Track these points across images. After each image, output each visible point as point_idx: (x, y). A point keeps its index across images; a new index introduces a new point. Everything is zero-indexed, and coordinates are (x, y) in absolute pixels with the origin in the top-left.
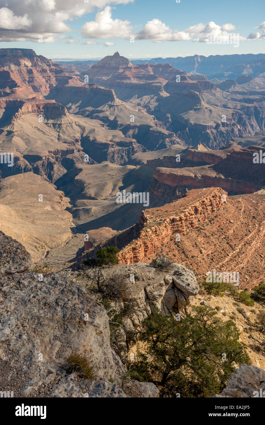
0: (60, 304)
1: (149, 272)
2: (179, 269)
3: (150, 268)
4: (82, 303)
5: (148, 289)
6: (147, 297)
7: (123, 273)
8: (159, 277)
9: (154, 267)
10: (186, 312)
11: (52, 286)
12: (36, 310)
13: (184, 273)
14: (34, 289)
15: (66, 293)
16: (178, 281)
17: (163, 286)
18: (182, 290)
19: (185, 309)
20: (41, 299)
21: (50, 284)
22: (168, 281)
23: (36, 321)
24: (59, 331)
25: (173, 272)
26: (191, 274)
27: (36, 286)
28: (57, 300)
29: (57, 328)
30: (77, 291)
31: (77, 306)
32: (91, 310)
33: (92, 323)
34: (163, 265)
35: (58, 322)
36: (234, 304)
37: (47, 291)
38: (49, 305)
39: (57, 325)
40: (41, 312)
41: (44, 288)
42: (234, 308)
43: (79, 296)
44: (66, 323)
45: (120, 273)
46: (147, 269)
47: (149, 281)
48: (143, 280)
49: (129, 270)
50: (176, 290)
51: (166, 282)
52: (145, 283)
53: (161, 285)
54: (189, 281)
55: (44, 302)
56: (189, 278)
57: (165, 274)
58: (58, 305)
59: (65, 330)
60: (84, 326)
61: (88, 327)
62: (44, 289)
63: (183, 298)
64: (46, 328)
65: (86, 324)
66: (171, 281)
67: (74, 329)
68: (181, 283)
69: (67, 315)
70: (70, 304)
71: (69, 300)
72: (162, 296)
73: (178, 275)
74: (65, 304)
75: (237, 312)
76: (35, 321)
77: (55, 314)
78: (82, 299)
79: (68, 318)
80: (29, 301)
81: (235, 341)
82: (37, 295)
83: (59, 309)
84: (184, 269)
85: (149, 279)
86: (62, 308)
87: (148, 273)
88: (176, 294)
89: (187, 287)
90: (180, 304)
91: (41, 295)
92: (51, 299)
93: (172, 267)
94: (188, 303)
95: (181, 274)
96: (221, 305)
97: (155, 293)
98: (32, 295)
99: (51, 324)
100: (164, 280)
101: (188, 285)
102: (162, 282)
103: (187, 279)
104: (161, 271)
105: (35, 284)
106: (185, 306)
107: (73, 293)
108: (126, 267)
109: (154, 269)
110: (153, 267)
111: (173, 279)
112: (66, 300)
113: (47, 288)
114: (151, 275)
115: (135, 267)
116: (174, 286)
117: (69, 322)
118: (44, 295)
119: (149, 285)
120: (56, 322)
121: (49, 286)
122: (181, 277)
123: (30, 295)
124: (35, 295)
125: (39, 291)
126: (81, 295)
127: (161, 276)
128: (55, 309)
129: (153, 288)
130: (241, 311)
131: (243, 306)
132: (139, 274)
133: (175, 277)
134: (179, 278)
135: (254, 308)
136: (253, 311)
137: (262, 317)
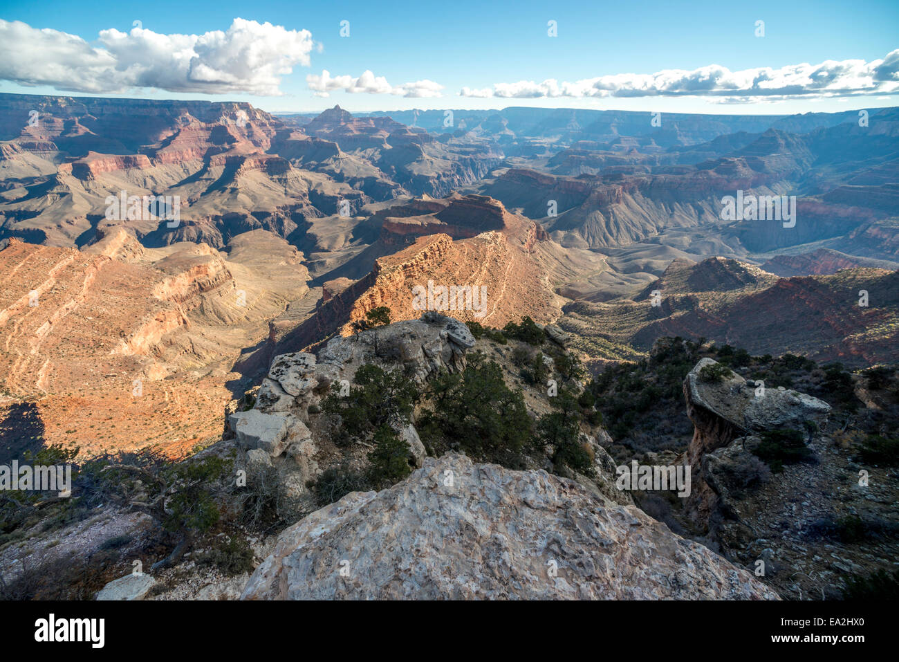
2: (451, 323)
5: (425, 346)
6: (426, 355)
7: (397, 333)
8: (434, 333)
9: (427, 323)
13: (457, 326)
16: (453, 335)
17: (440, 341)
18: (459, 343)
25: (446, 326)
26: (464, 327)
34: (436, 320)
36: (492, 345)
42: (492, 349)
45: (394, 334)
46: (420, 326)
47: (425, 339)
48: (419, 338)
50: (452, 344)
51: (442, 337)
52: (421, 341)
53: (438, 341)
54: (464, 334)
56: (463, 330)
57: (439, 329)
63: (460, 351)
66: (446, 336)
68: (457, 337)
72: (439, 352)
73: (452, 329)
75: (494, 352)
81: (500, 380)
84: (456, 322)
85: (425, 337)
87: (422, 331)
88: (453, 348)
89: (463, 341)
90: (456, 356)
93: (445, 321)
95: (454, 328)
96: (481, 348)
97: (434, 350)
100: (440, 335)
101: (464, 338)
102: (438, 338)
103: (462, 332)
104: (435, 326)
109: (428, 325)
110: (425, 323)
111: (448, 334)
114: (426, 332)
116: (450, 340)
119: (426, 342)
122: (456, 331)
127: (436, 332)
129: (430, 345)
130: (498, 351)
131: (499, 346)
132: (414, 333)
133: (449, 332)
134: (453, 332)
135: (507, 346)
136: (508, 349)
137: (516, 352)
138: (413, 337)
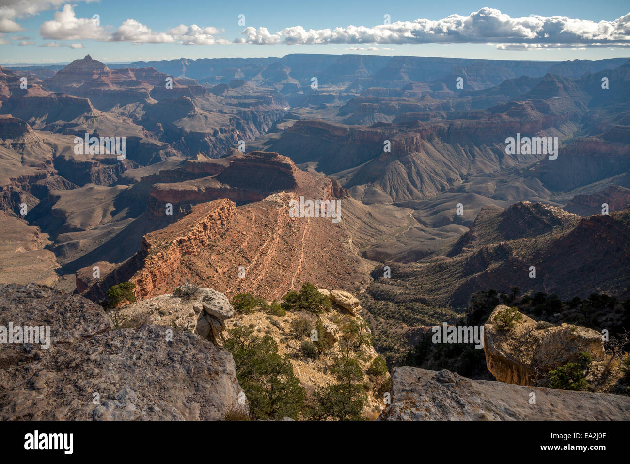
0: (176, 359)
1: (175, 303)
2: (207, 293)
3: (175, 299)
4: (200, 351)
5: (177, 322)
7: (144, 310)
8: (187, 307)
9: (180, 297)
10: (222, 337)
11: (154, 340)
12: (149, 374)
13: (214, 296)
14: (133, 349)
15: (176, 344)
16: (209, 307)
17: (194, 315)
18: (216, 315)
19: (222, 335)
20: (148, 360)
21: (149, 339)
22: (198, 308)
23: (157, 386)
24: (190, 391)
25: (201, 298)
26: (222, 297)
27: (133, 344)
28: (168, 355)
29: (186, 388)
30: (188, 339)
31: (198, 356)
32: (216, 357)
33: (224, 372)
34: (190, 292)
35: (184, 381)
36: (267, 318)
37: (151, 348)
38: (162, 363)
39: (184, 385)
40: (157, 374)
41: (145, 344)
42: (268, 322)
43: (192, 343)
44: (195, 379)
45: (140, 311)
46: (172, 301)
47: (177, 313)
48: (170, 314)
49: (151, 306)
50: (208, 317)
51: (196, 310)
52: (173, 317)
53: (191, 315)
54: (222, 305)
55: (155, 361)
56: (220, 300)
57: (193, 302)
58: (174, 361)
59: (197, 388)
60: (216, 377)
61: (222, 378)
62: (145, 346)
63: (218, 323)
64: (173, 391)
65: (218, 375)
66: (201, 308)
67: (207, 383)
68: (213, 308)
69: (191, 371)
70: (188, 357)
71: (184, 352)
72: (194, 326)
73: (208, 300)
74: (182, 358)
75: (271, 326)
76: (155, 388)
77: (176, 373)
78: (199, 347)
79: (194, 373)
80: (135, 364)
81: (275, 354)
82: (141, 355)
83: (177, 365)
84: (213, 292)
85: (177, 311)
86: (181, 364)
87: (174, 305)
88: (210, 321)
89: (221, 311)
90: (215, 331)
91: (146, 355)
92: (161, 355)
93: (200, 293)
94: (223, 328)
95: (211, 299)
96: (254, 322)
97: (186, 325)
98: (134, 357)
99: (177, 385)
100: (194, 308)
101: (222, 308)
102: (192, 311)
103: (219, 303)
104: (188, 299)
105: (130, 342)
106: (221, 332)
107: (185, 343)
108: (147, 303)
109: (180, 299)
110: (178, 297)
111: (203, 306)
112: (181, 352)
113: (148, 344)
114: (178, 306)
115: (158, 301)
116: (205, 313)
117: (198, 377)
118: (150, 353)
119: (177, 318)
120: (182, 381)
121: (149, 341)
122: (212, 301)
123: (131, 358)
124: (138, 356)
125: (141, 350)
126: (195, 343)
127: (189, 305)
128: (173, 366)
129: (183, 320)
130: (274, 324)
131: (275, 318)
132: (163, 308)
133: (205, 303)
134: (209, 304)
135: (286, 317)
136: (286, 321)
137: (296, 324)
138: (162, 313)
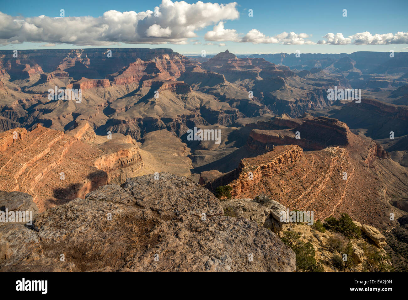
1: (254, 205)
2: (275, 204)
3: (254, 203)
4: (275, 245)
5: (253, 218)
7: (235, 205)
8: (261, 209)
9: (257, 202)
10: (279, 235)
11: (247, 229)
13: (279, 207)
14: (233, 231)
15: (260, 236)
16: (275, 213)
17: (264, 216)
18: (278, 219)
19: (279, 234)
20: (242, 241)
21: (244, 227)
22: (267, 212)
25: (271, 206)
26: (284, 209)
28: (254, 241)
34: (264, 201)
36: (311, 231)
37: (244, 233)
41: (241, 230)
42: (311, 234)
43: (270, 238)
45: (233, 205)
46: (252, 203)
47: (254, 212)
48: (249, 211)
49: (239, 203)
50: (273, 220)
51: (266, 213)
52: (251, 213)
53: (262, 215)
55: (245, 243)
57: (265, 207)
63: (278, 225)
66: (269, 213)
68: (277, 215)
70: (267, 246)
71: (264, 242)
72: (263, 223)
73: (275, 209)
75: (313, 237)
78: (274, 242)
80: (233, 241)
81: (312, 257)
82: (238, 236)
84: (279, 205)
85: (254, 211)
87: (253, 206)
88: (273, 223)
90: (275, 230)
91: (240, 236)
92: (250, 240)
93: (271, 203)
94: (281, 229)
95: (276, 208)
96: (302, 231)
97: (258, 221)
98: (234, 236)
100: (265, 212)
102: (263, 213)
104: (262, 205)
105: (232, 226)
106: (279, 231)
107: (266, 237)
108: (237, 201)
109: (257, 204)
110: (256, 202)
111: (271, 212)
112: (262, 242)
113: (243, 230)
114: (255, 208)
115: (243, 201)
116: (271, 216)
118: (243, 237)
119: (253, 215)
122: (277, 210)
123: (232, 236)
124: (236, 236)
125: (238, 233)
126: (272, 238)
127: (262, 209)
129: (257, 217)
130: (316, 236)
131: (317, 232)
132: (246, 207)
133: (272, 210)
134: (275, 211)
135: (325, 234)
136: (324, 236)
137: (331, 241)
138: (245, 210)
